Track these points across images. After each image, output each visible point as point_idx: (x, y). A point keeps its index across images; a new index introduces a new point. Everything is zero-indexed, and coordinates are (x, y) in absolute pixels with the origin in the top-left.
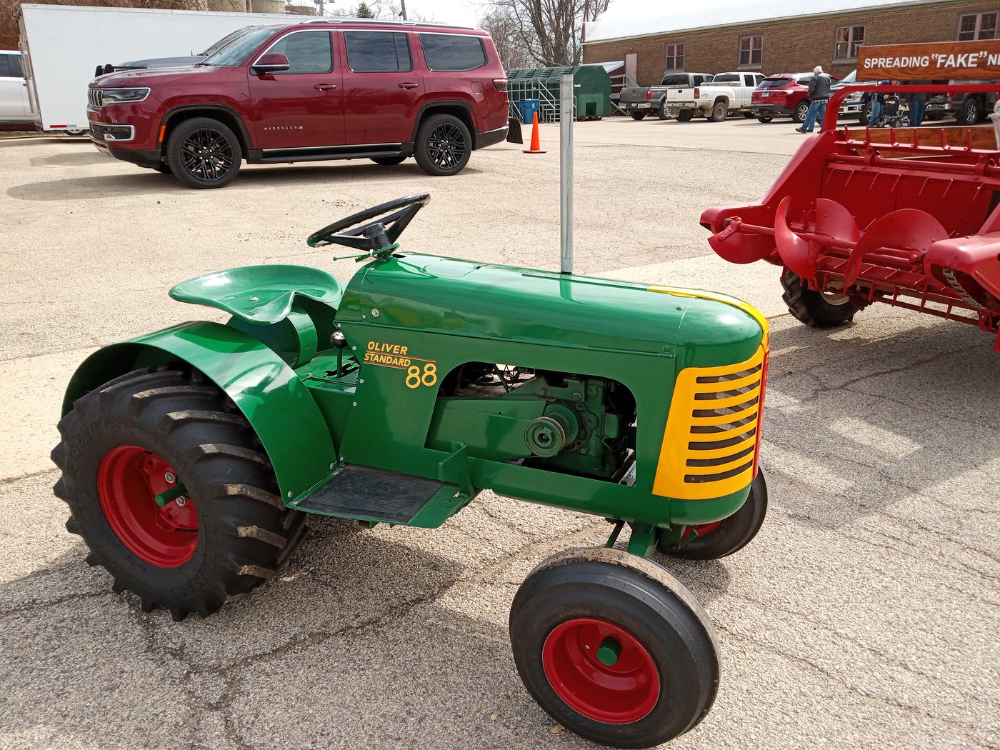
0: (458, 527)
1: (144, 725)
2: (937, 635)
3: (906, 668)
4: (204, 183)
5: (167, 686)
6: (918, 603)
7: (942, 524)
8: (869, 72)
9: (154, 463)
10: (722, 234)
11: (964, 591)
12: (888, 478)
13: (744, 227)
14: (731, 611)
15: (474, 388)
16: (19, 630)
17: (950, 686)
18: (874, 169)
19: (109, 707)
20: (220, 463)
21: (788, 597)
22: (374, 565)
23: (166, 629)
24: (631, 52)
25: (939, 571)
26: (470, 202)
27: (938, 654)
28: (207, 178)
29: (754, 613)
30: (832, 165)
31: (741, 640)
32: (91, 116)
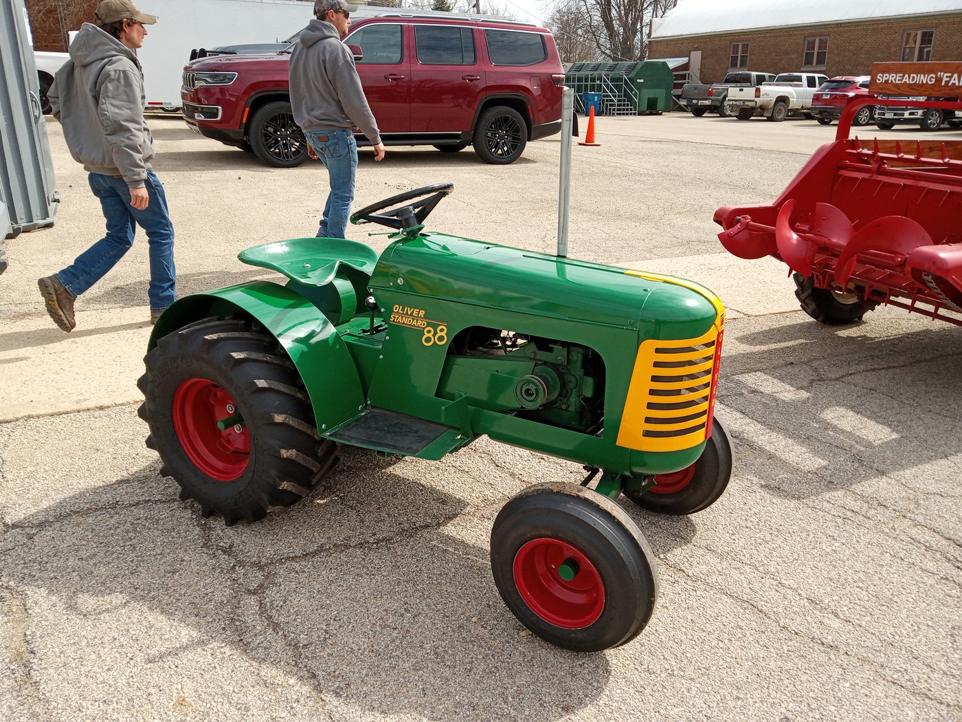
0: (467, 472)
1: (197, 601)
2: (871, 593)
3: (837, 616)
4: (279, 162)
5: (216, 574)
6: (861, 565)
7: (901, 503)
8: (881, 86)
9: (219, 396)
10: (732, 231)
11: (905, 560)
12: (861, 461)
13: (752, 226)
14: (691, 557)
15: (481, 351)
16: (104, 523)
17: (872, 633)
18: (880, 178)
19: (170, 585)
20: (269, 397)
21: (744, 551)
22: (393, 496)
23: (220, 531)
24: (696, 49)
25: (887, 541)
26: (520, 190)
27: (867, 607)
28: (284, 158)
29: (711, 561)
30: (842, 172)
31: (695, 581)
32: (184, 96)
